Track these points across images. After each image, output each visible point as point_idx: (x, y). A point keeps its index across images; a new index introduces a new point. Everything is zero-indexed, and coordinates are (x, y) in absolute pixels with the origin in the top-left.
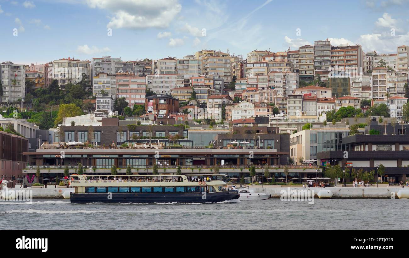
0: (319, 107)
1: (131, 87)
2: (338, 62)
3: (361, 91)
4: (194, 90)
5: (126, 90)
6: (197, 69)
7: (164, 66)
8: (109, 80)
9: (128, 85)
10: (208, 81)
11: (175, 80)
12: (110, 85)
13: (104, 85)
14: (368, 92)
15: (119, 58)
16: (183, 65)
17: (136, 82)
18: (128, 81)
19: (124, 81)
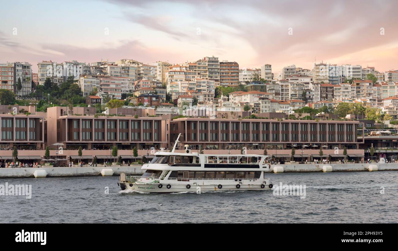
0: (280, 106)
1: (111, 87)
2: (224, 73)
3: (274, 96)
4: (156, 90)
5: (108, 89)
6: (135, 74)
7: (113, 70)
8: (95, 80)
9: (109, 85)
10: (153, 84)
11: (129, 82)
12: (96, 84)
13: (92, 84)
14: (278, 96)
15: (84, 63)
16: (125, 70)
17: (114, 82)
18: (109, 82)
19: (106, 82)
